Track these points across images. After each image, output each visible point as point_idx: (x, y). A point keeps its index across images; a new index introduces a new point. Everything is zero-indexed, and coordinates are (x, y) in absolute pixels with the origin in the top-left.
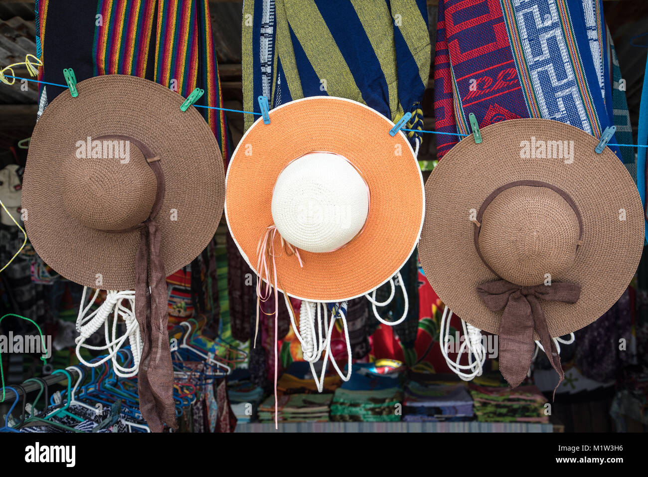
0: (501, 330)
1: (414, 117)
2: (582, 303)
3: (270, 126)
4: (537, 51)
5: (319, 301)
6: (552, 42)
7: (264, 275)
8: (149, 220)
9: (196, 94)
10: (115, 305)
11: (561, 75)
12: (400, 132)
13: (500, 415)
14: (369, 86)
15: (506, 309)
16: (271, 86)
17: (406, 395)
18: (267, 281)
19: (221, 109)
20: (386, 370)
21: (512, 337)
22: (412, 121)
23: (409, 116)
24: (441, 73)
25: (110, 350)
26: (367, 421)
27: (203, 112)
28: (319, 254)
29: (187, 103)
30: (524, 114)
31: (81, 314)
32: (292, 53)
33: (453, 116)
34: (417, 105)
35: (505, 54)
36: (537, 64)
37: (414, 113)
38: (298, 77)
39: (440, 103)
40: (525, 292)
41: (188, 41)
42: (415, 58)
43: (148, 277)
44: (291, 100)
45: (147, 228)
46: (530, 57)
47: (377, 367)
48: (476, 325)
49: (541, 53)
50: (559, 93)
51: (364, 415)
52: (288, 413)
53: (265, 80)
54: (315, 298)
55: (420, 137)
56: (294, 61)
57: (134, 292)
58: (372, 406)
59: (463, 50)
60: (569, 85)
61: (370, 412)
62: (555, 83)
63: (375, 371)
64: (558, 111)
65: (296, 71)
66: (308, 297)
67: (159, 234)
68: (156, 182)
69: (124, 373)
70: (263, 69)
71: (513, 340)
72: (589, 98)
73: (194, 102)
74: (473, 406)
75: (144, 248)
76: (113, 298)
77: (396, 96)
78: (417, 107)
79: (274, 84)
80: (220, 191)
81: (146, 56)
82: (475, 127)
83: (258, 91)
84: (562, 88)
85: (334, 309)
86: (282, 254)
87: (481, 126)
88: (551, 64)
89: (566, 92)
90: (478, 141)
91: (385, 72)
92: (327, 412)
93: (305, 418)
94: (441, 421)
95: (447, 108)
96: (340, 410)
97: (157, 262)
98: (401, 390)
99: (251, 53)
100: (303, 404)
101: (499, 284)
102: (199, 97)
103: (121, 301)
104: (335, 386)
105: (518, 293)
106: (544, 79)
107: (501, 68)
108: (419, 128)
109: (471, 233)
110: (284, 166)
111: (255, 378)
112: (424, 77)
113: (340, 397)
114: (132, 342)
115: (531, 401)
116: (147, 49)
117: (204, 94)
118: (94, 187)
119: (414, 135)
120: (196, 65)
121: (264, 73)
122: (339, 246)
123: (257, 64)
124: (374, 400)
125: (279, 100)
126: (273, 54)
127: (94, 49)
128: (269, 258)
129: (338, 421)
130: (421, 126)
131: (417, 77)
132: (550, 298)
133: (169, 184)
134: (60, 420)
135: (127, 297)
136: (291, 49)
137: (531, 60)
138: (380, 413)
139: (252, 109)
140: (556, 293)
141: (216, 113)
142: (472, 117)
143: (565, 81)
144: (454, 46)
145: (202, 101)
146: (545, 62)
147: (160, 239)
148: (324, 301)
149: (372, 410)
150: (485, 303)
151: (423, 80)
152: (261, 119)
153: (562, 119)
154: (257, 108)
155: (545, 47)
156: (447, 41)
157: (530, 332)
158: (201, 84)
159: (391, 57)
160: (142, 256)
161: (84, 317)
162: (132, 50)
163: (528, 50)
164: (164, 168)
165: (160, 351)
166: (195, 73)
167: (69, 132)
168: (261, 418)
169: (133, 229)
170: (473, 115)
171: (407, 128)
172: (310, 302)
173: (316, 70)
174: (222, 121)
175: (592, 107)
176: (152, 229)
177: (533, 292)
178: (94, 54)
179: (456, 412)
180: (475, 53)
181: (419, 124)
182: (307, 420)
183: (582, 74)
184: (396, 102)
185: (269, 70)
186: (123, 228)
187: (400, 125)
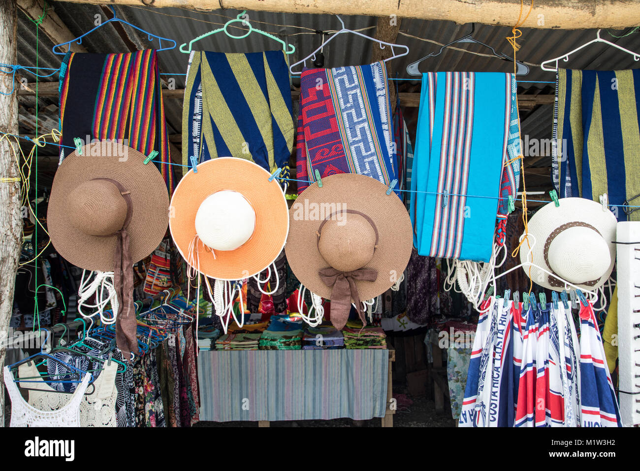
0: (332, 297)
1: (284, 171)
2: (379, 281)
3: (197, 174)
4: (354, 135)
5: (226, 280)
6: (363, 130)
7: (192, 264)
8: (122, 229)
9: (153, 154)
10: (102, 280)
11: (368, 149)
12: (275, 179)
13: (359, 345)
14: (257, 152)
15: (335, 285)
16: (199, 150)
17: (305, 334)
18: (194, 267)
19: (170, 164)
20: (296, 319)
21: (338, 301)
22: (282, 173)
23: (280, 170)
24: (300, 145)
25: (99, 308)
26: (281, 350)
27: (158, 166)
28: (226, 251)
29: (148, 160)
30: (347, 171)
31: (82, 286)
32: (212, 131)
33: (306, 170)
34: (286, 163)
35: (336, 136)
36: (354, 142)
37: (284, 168)
38: (215, 145)
39: (300, 163)
40: (346, 275)
41: (150, 123)
42: (285, 136)
43: (122, 264)
44: (210, 159)
45: (121, 234)
46: (350, 138)
47: (290, 317)
48: (318, 294)
49: (356, 136)
50: (366, 159)
51: (279, 346)
52: (233, 345)
53: (196, 146)
54: (223, 278)
55: (288, 183)
56: (212, 136)
57: (113, 273)
58: (284, 340)
59: (312, 133)
60: (372, 155)
61: (283, 344)
62: (364, 153)
63: (288, 319)
64: (366, 170)
65: (214, 142)
66: (219, 277)
67: (128, 238)
68: (126, 207)
69: (107, 321)
70: (194, 140)
71: (338, 303)
72: (383, 163)
73: (153, 158)
74: (344, 340)
75: (120, 246)
76: (101, 276)
77: (273, 158)
78: (286, 165)
79: (201, 149)
80: (167, 212)
81: (124, 131)
82: (319, 177)
83: (191, 153)
84: (368, 156)
85: (234, 285)
86: (203, 251)
87: (322, 176)
88: (362, 143)
89: (370, 159)
90: (320, 186)
91: (266, 144)
92: (257, 344)
93: (244, 348)
94: (325, 349)
95: (303, 167)
96: (265, 343)
97: (127, 255)
98: (303, 331)
99: (187, 131)
100: (243, 340)
101: (331, 270)
102: (155, 156)
103: (105, 278)
104: (264, 329)
105: (342, 275)
106: (358, 151)
107: (334, 144)
108: (287, 177)
109: (315, 240)
110: (204, 198)
111: (215, 324)
112: (290, 147)
113: (265, 335)
114: (112, 303)
115: (377, 336)
116: (125, 127)
117: (159, 154)
118: (87, 209)
119: (284, 182)
120: (154, 137)
121: (195, 143)
122: (237, 247)
123: (191, 137)
124: (286, 337)
125: (203, 158)
126: (201, 132)
127: (93, 127)
128: (195, 254)
129: (264, 350)
130: (288, 176)
131: (286, 147)
132: (360, 278)
133: (135, 208)
134: (80, 348)
135: (110, 276)
136: (211, 128)
137: (351, 140)
138: (289, 345)
139: (187, 164)
140: (363, 275)
141: (166, 166)
142: (317, 172)
143: (370, 153)
144: (307, 130)
145: (158, 158)
146: (359, 141)
147: (129, 241)
148: (229, 280)
149: (284, 343)
150: (323, 281)
151: (289, 149)
152: (192, 170)
153: (368, 175)
154: (190, 163)
155: (358, 132)
156: (303, 127)
157: (348, 298)
158: (157, 148)
159: (270, 135)
160: (118, 252)
161: (84, 288)
162: (115, 128)
163: (349, 134)
164: (132, 198)
165: (129, 309)
166: (153, 141)
167: (77, 175)
168: (217, 348)
169: (112, 235)
170: (318, 171)
171: (280, 177)
172: (220, 280)
173: (225, 141)
174: (170, 170)
175: (385, 168)
176: (124, 235)
177: (350, 275)
178: (92, 130)
179: (334, 344)
180: (320, 134)
181: (287, 175)
182: (245, 349)
183: (379, 149)
184: (273, 161)
185: (198, 140)
186: (105, 234)
187: (274, 175)
